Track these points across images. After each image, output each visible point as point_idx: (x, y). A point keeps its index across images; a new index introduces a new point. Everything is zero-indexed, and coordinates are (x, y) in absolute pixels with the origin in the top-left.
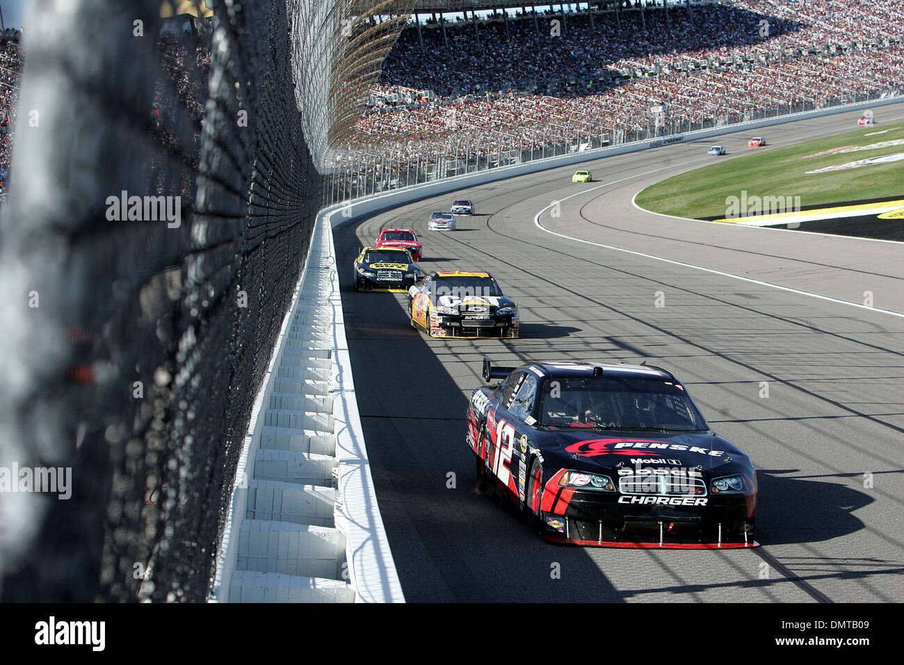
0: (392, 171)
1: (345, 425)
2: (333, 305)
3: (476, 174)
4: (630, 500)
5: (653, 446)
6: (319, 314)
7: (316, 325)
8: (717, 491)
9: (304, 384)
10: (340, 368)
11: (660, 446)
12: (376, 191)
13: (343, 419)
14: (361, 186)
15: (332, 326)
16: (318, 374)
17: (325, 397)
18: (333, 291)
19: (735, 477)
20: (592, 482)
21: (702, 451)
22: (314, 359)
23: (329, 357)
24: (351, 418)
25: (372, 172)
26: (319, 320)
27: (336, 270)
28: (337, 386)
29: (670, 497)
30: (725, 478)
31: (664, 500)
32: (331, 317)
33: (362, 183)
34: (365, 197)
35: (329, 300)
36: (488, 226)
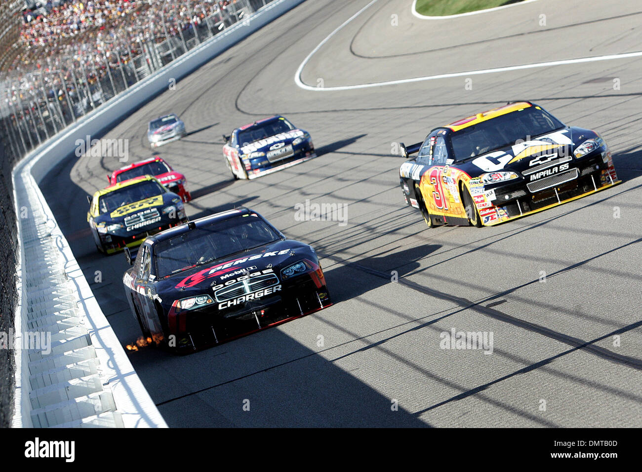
0: (89, 83)
1: (138, 417)
2: (73, 279)
3: (200, 49)
4: (226, 305)
5: (237, 263)
6: (58, 296)
7: (59, 310)
8: (286, 277)
9: (67, 387)
10: (109, 351)
11: (241, 261)
12: (78, 116)
13: (134, 410)
14: (56, 116)
15: (80, 305)
16: (82, 369)
17: (100, 393)
18: (67, 261)
19: (298, 263)
20: (197, 302)
21: (273, 254)
22: (71, 352)
23: (90, 343)
24: (143, 406)
25: (64, 93)
26: (61, 303)
27: (61, 233)
28: (113, 373)
29: (255, 293)
30: (291, 266)
31: (251, 296)
32: (76, 294)
33: (55, 112)
34: (66, 129)
35: (66, 275)
36: (239, 110)
